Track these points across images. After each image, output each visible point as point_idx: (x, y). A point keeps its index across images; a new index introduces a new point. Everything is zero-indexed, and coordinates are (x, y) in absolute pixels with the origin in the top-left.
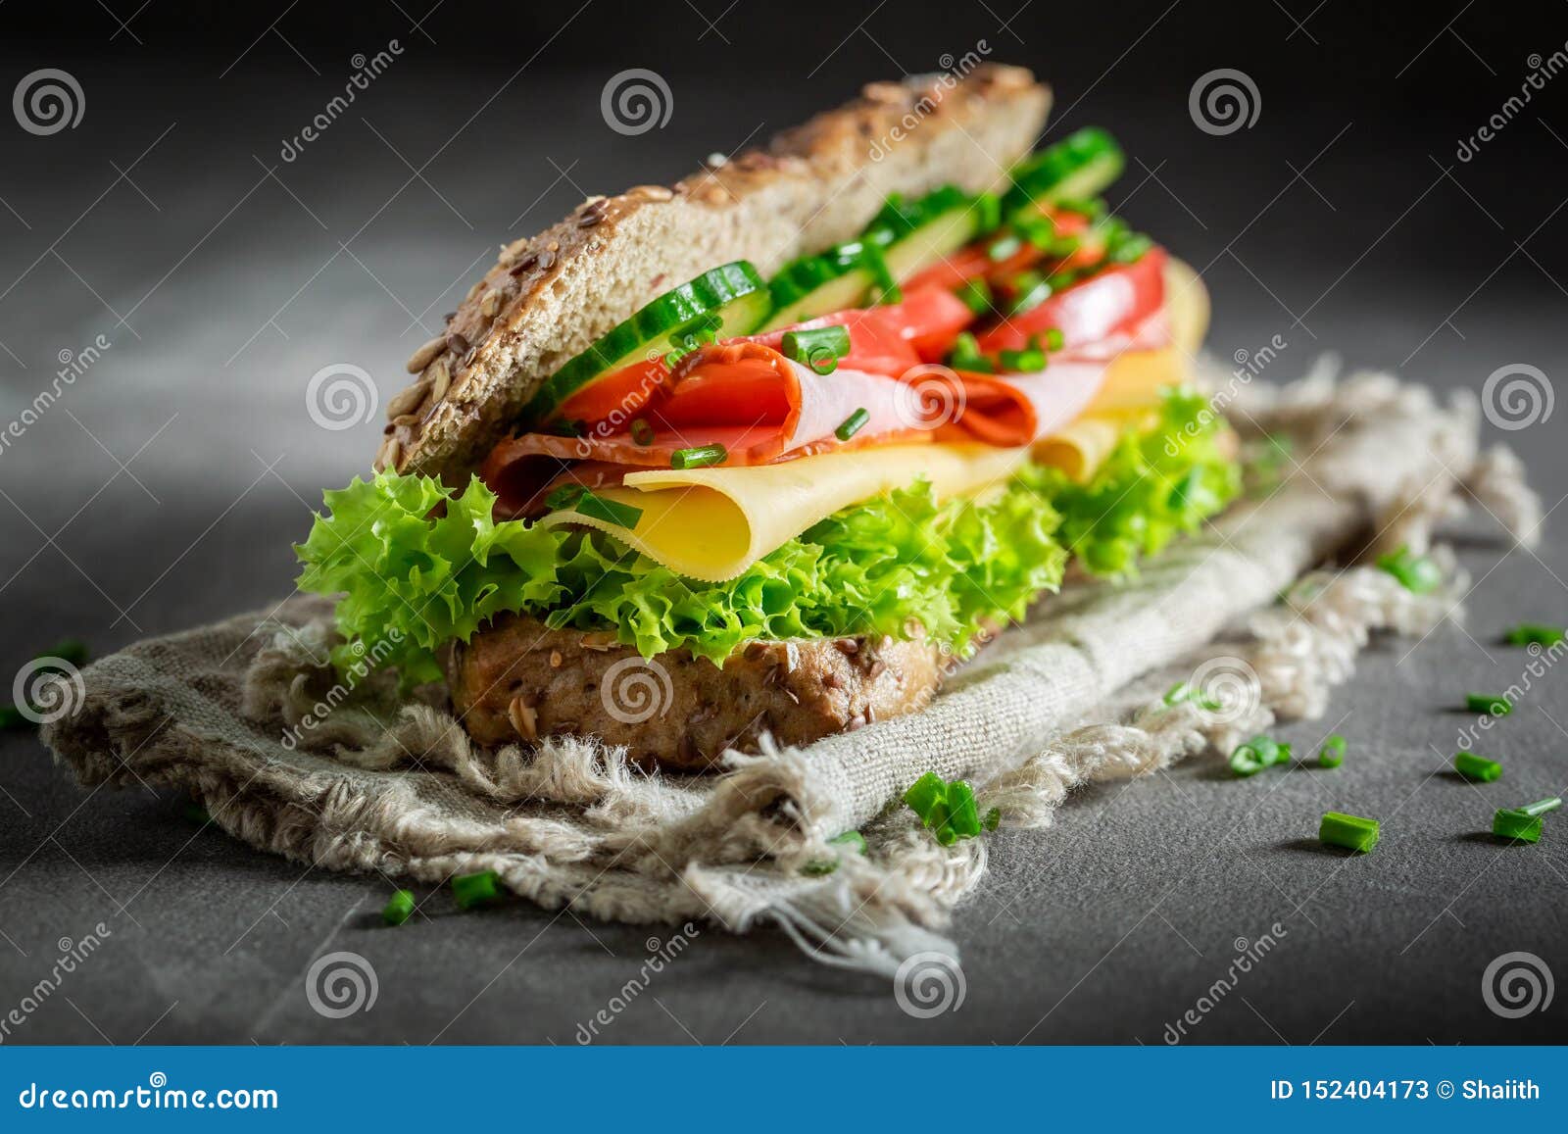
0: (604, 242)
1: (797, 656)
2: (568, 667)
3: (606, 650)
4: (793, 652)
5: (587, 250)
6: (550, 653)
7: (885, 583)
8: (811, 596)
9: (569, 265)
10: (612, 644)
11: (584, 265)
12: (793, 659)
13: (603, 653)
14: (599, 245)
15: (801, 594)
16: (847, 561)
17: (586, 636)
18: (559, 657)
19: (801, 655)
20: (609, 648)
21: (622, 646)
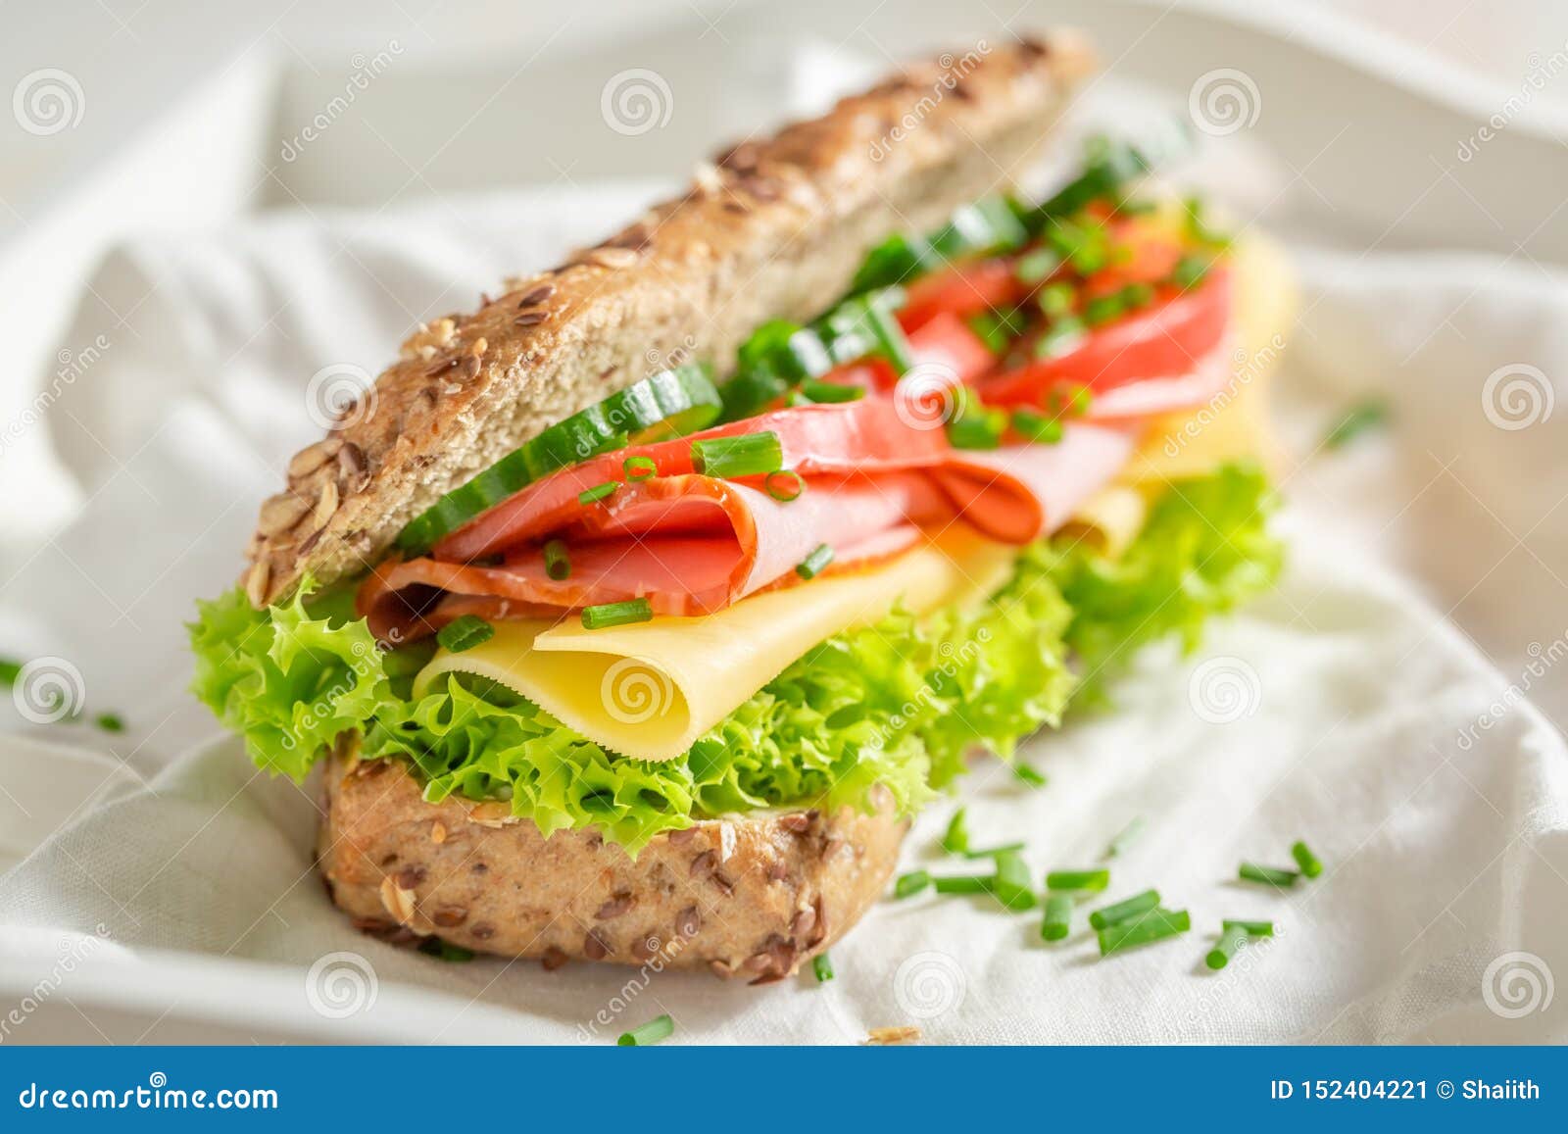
0: (543, 352)
1: (734, 841)
2: (453, 842)
3: (500, 826)
4: (729, 836)
5: (521, 362)
6: (433, 825)
7: (851, 733)
8: (753, 756)
9: (496, 379)
10: (508, 820)
11: (514, 380)
12: (728, 844)
13: (497, 829)
14: (536, 355)
15: (740, 752)
16: (800, 706)
17: (477, 808)
18: (443, 831)
19: (738, 838)
20: (504, 825)
21: (521, 820)
